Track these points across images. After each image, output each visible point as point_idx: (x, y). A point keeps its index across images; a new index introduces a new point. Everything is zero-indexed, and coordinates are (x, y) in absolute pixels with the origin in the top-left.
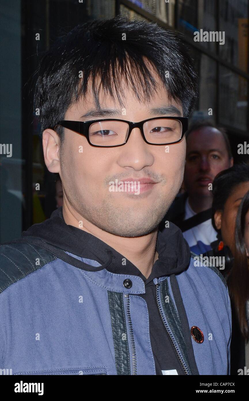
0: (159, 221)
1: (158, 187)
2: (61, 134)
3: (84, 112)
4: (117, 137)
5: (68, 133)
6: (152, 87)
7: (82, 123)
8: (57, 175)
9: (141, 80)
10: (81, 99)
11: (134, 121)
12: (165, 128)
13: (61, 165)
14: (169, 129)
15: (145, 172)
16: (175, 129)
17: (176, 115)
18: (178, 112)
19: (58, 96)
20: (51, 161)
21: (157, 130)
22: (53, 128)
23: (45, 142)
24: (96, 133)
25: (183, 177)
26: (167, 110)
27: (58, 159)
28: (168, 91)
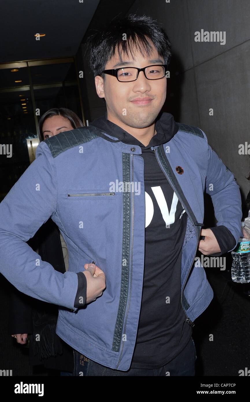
0: (154, 119)
1: (154, 101)
2: (104, 78)
3: (115, 64)
4: (132, 76)
5: (107, 76)
6: (150, 49)
7: (114, 70)
8: (104, 98)
9: (145, 47)
10: (112, 58)
11: (140, 68)
12: (156, 71)
13: (105, 94)
14: (158, 71)
15: (146, 94)
16: (161, 71)
17: (161, 64)
18: (162, 62)
19: (101, 57)
20: (100, 92)
21: (152, 72)
22: (100, 75)
23: (96, 83)
24: (122, 75)
25: (166, 96)
26: (157, 61)
27: (103, 91)
28: (158, 51)
